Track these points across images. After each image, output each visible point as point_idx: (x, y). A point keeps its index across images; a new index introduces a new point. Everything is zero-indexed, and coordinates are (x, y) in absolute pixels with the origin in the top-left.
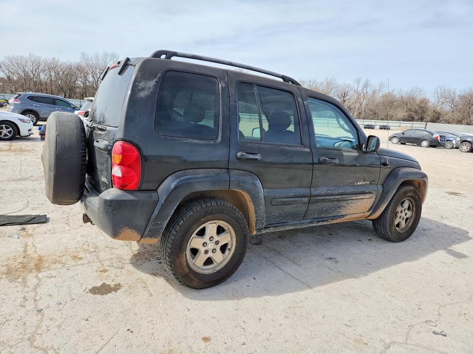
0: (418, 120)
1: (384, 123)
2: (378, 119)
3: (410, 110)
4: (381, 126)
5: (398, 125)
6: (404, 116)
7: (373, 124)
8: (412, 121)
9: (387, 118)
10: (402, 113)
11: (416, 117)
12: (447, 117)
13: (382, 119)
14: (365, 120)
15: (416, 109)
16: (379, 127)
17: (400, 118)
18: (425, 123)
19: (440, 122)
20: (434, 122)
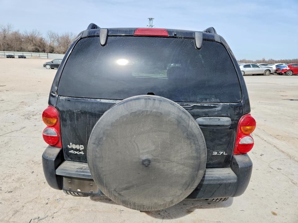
0: (42, 52)
1: (20, 54)
2: (14, 51)
3: (35, 45)
4: (19, 56)
5: (30, 55)
6: (32, 49)
7: (13, 54)
8: (39, 52)
9: (21, 50)
10: (31, 47)
11: (41, 50)
12: (58, 50)
13: (18, 51)
14: (5, 52)
15: (39, 44)
16: (18, 57)
17: (30, 50)
18: (47, 54)
19: (54, 53)
20: (51, 53)
